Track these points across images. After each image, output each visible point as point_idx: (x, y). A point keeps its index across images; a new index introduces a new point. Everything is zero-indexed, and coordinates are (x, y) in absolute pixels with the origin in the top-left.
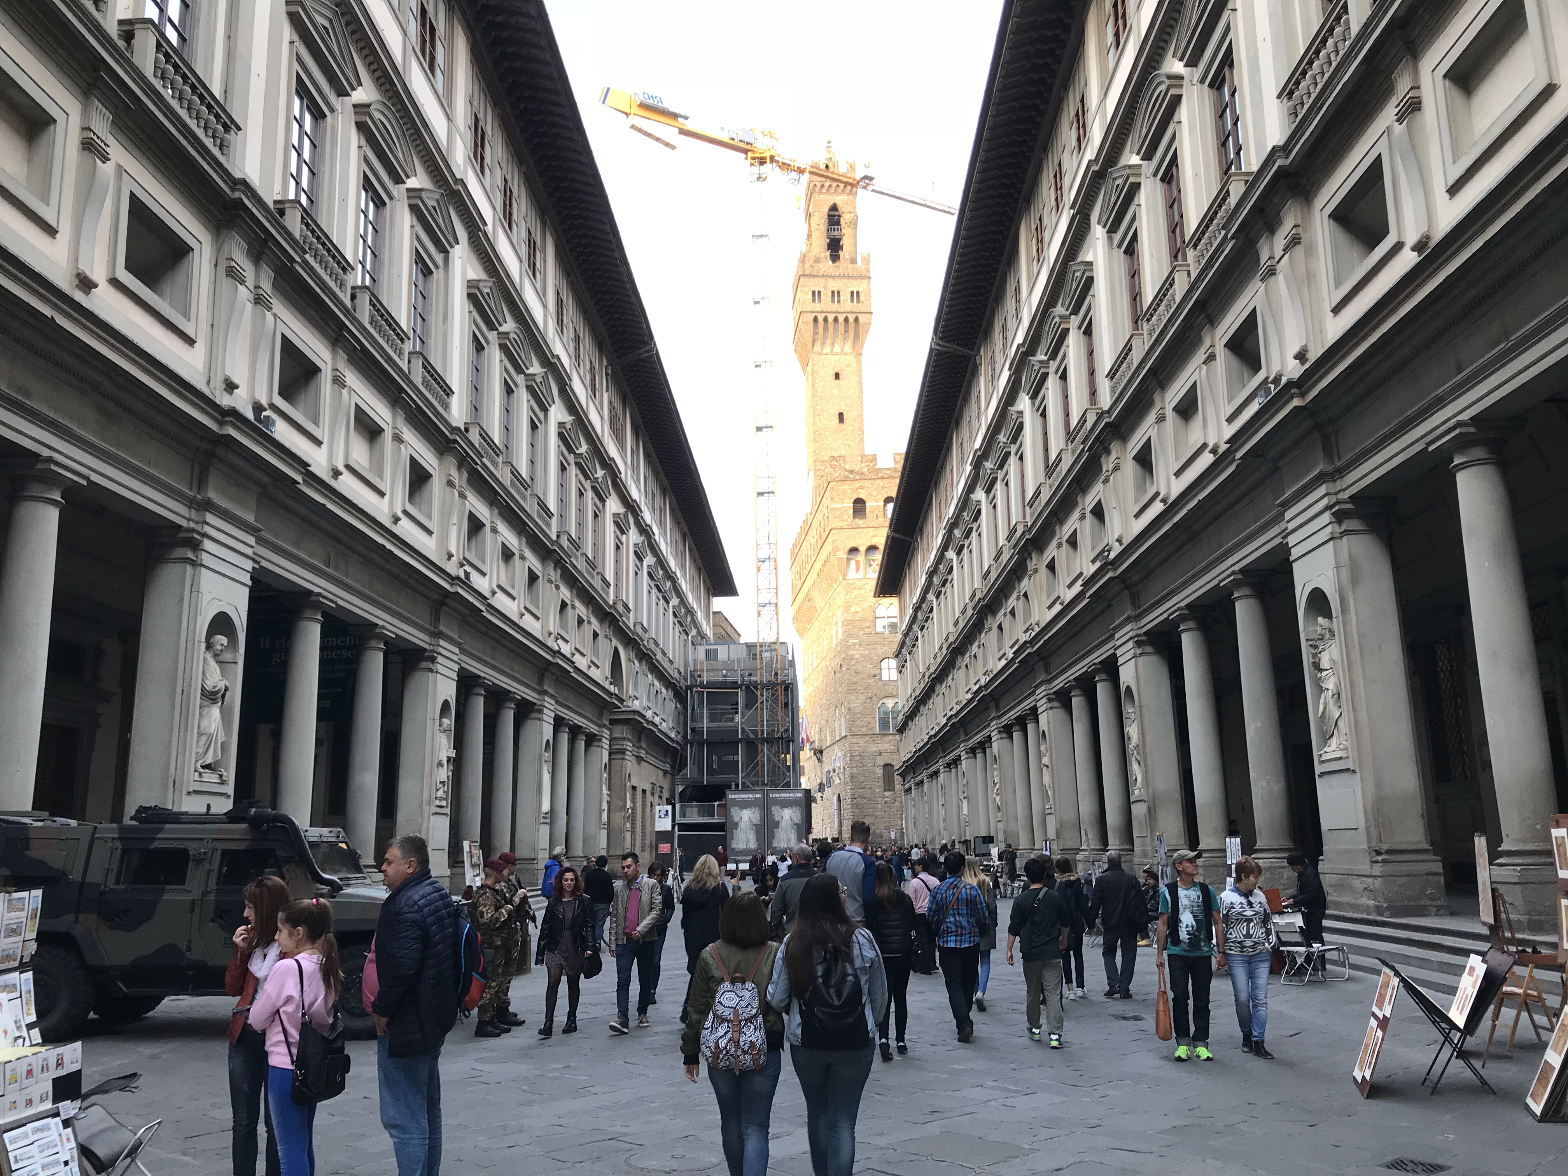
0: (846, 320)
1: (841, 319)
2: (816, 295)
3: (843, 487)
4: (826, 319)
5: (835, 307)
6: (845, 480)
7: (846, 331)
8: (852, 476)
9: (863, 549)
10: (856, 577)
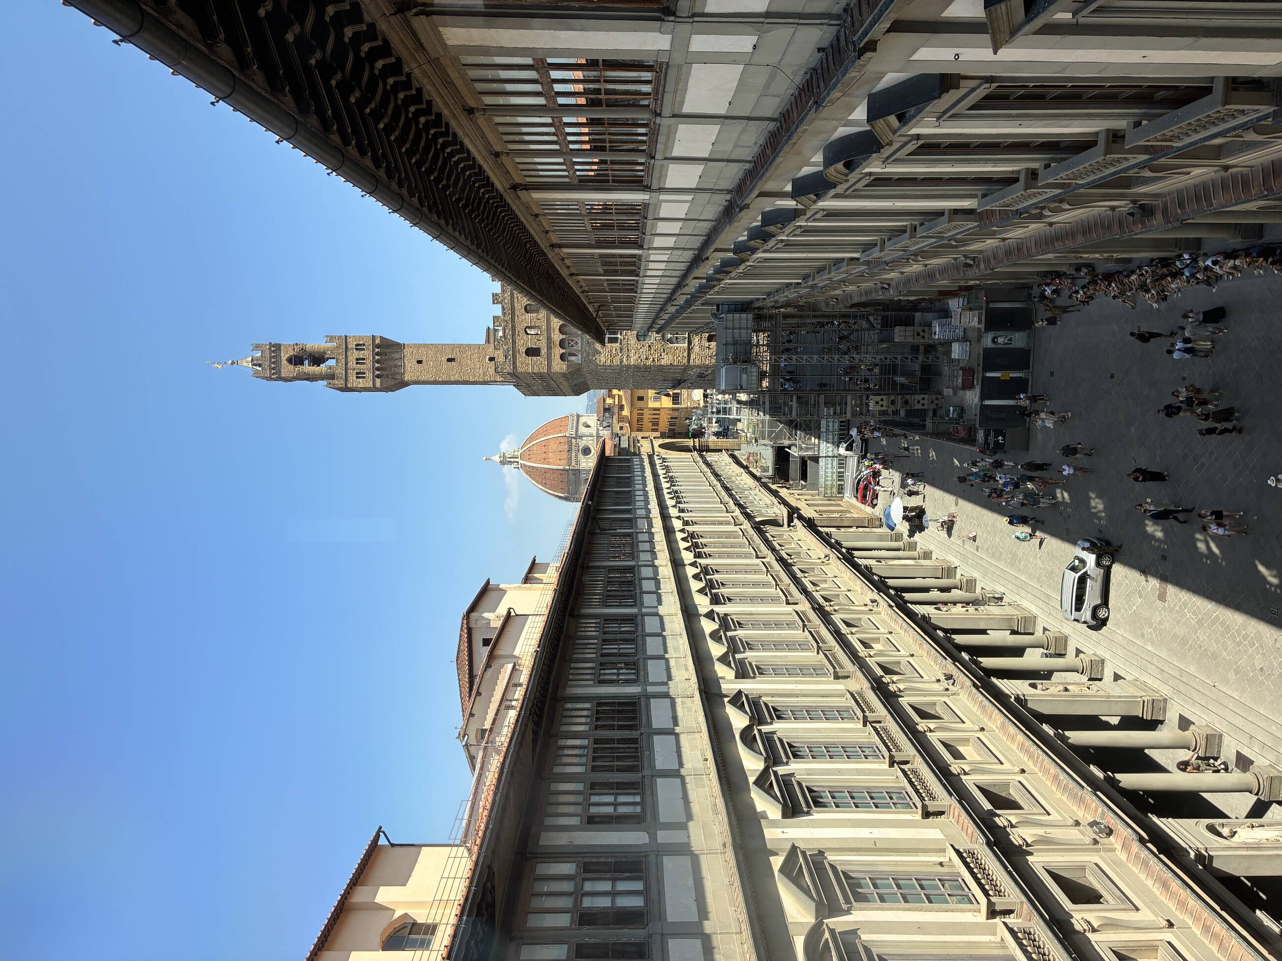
0: (378, 354)
1: (376, 357)
2: (360, 375)
4: (378, 369)
5: (369, 362)
7: (388, 353)
9: (562, 351)
10: (580, 356)
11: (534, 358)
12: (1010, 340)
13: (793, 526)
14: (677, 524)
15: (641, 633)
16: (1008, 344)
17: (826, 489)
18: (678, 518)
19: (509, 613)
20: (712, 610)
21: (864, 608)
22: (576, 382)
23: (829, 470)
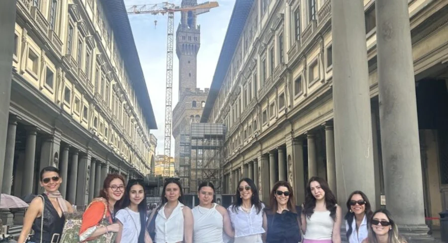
0: (193, 46)
1: (191, 45)
2: (184, 38)
3: (190, 97)
4: (186, 45)
5: (189, 41)
6: (190, 95)
7: (193, 49)
8: (192, 94)
9: (195, 116)
10: (192, 123)
11: (192, 104)
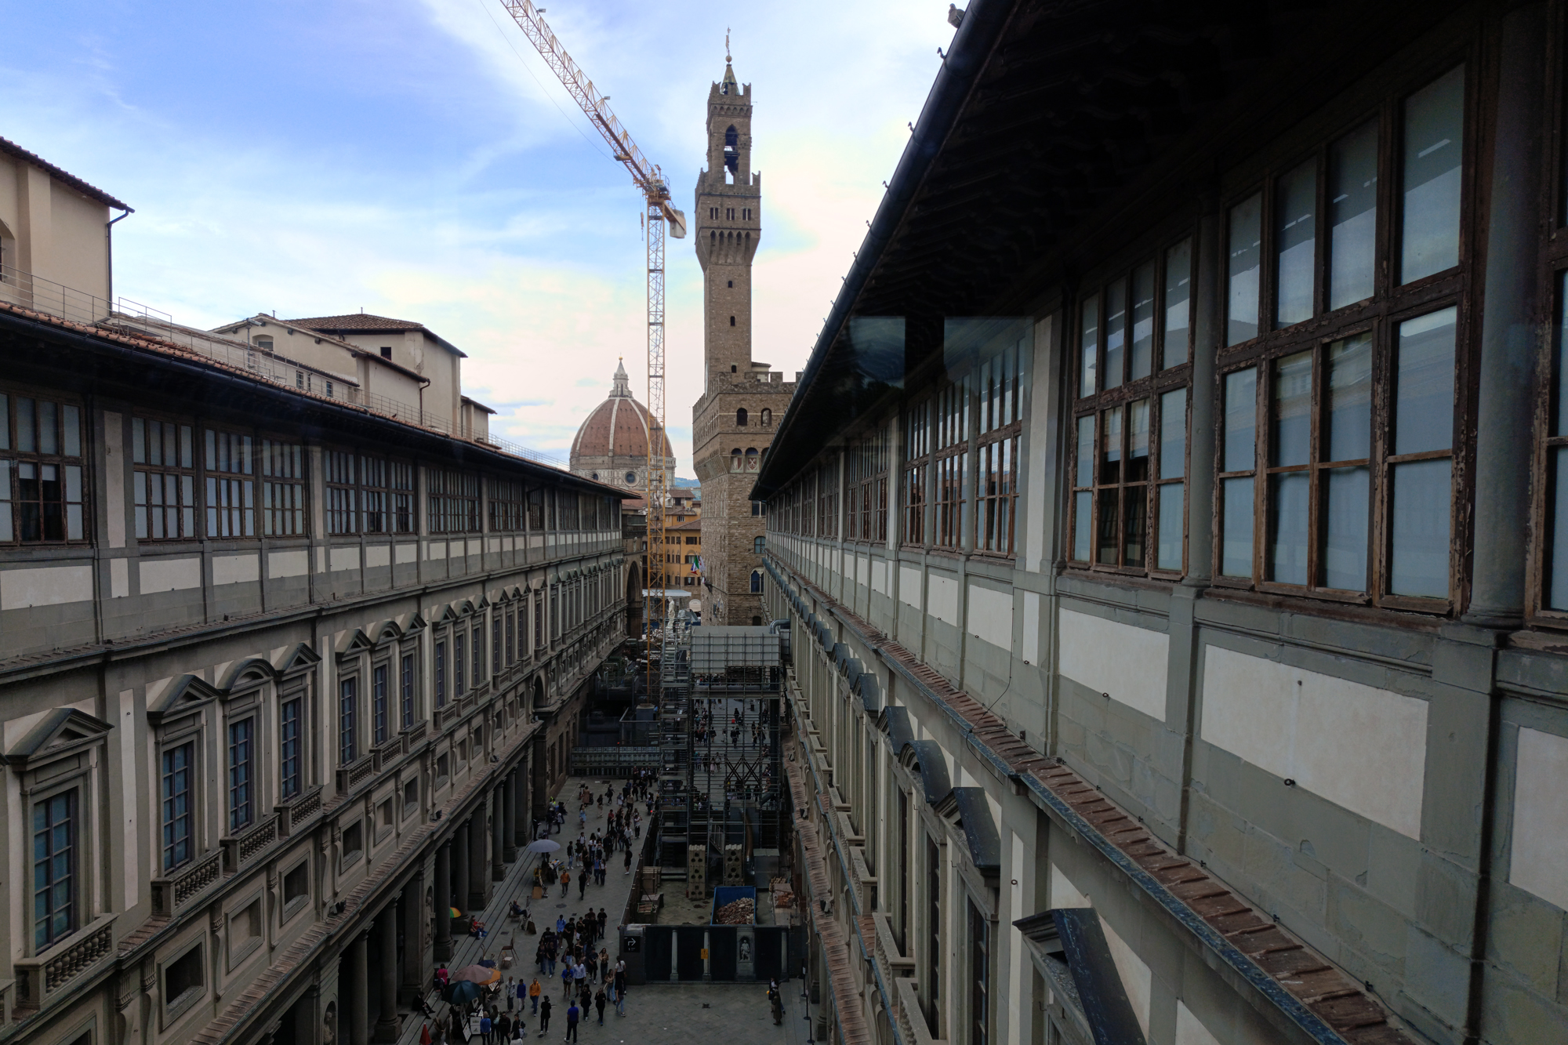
0: (739, 235)
1: (735, 234)
2: (714, 213)
3: (729, 398)
4: (721, 234)
6: (730, 393)
7: (739, 245)
8: (735, 389)
9: (744, 450)
10: (738, 471)
11: (735, 419)
12: (746, 957)
13: (534, 719)
14: (535, 582)
15: (394, 540)
16: (741, 954)
17: (580, 755)
18: (545, 584)
19: (423, 380)
20: (426, 625)
21: (429, 804)
22: (709, 466)
23: (603, 758)
